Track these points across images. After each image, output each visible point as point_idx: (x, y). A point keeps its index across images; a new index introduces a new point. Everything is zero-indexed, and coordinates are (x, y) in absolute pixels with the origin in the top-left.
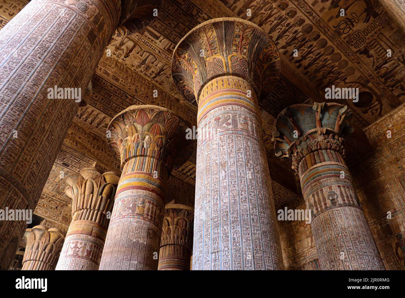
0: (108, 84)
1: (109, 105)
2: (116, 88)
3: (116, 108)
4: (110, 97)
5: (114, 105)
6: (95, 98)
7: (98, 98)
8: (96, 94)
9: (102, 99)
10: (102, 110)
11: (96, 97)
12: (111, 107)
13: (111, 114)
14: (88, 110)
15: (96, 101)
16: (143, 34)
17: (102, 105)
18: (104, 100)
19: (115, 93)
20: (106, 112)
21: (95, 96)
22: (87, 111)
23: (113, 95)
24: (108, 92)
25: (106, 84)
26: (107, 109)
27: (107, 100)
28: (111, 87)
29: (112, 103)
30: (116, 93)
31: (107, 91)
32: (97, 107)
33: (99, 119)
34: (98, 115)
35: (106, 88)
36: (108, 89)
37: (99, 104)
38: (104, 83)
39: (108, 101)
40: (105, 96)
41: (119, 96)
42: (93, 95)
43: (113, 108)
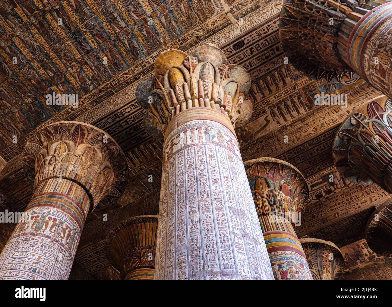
0: (323, 168)
1: (302, 157)
2: (315, 172)
3: (294, 161)
4: (309, 162)
5: (299, 162)
6: (316, 148)
7: (315, 151)
8: (320, 151)
9: (311, 154)
10: (300, 147)
11: (317, 150)
12: (299, 157)
13: (291, 153)
14: (274, 86)
15: (313, 148)
16: (322, 178)
17: (305, 150)
18: (310, 155)
19: (311, 168)
20: (295, 149)
21: (319, 149)
22: (273, 83)
23: (310, 166)
24: (315, 163)
25: (324, 165)
26: (298, 153)
27: (308, 158)
28: (319, 169)
29: (302, 160)
30: (310, 170)
31: (317, 162)
32: (306, 145)
33: (256, 91)
34: (263, 93)
35: (321, 163)
36: (318, 165)
37: (308, 148)
38: (326, 164)
39: (306, 157)
40: (313, 159)
41: (306, 171)
42: (321, 148)
43: (296, 159)
